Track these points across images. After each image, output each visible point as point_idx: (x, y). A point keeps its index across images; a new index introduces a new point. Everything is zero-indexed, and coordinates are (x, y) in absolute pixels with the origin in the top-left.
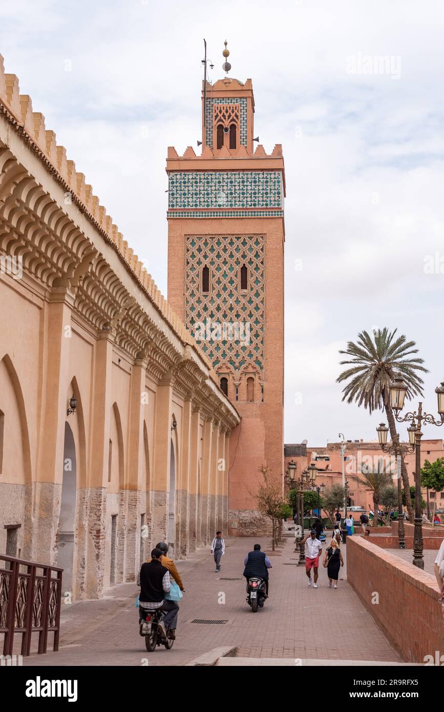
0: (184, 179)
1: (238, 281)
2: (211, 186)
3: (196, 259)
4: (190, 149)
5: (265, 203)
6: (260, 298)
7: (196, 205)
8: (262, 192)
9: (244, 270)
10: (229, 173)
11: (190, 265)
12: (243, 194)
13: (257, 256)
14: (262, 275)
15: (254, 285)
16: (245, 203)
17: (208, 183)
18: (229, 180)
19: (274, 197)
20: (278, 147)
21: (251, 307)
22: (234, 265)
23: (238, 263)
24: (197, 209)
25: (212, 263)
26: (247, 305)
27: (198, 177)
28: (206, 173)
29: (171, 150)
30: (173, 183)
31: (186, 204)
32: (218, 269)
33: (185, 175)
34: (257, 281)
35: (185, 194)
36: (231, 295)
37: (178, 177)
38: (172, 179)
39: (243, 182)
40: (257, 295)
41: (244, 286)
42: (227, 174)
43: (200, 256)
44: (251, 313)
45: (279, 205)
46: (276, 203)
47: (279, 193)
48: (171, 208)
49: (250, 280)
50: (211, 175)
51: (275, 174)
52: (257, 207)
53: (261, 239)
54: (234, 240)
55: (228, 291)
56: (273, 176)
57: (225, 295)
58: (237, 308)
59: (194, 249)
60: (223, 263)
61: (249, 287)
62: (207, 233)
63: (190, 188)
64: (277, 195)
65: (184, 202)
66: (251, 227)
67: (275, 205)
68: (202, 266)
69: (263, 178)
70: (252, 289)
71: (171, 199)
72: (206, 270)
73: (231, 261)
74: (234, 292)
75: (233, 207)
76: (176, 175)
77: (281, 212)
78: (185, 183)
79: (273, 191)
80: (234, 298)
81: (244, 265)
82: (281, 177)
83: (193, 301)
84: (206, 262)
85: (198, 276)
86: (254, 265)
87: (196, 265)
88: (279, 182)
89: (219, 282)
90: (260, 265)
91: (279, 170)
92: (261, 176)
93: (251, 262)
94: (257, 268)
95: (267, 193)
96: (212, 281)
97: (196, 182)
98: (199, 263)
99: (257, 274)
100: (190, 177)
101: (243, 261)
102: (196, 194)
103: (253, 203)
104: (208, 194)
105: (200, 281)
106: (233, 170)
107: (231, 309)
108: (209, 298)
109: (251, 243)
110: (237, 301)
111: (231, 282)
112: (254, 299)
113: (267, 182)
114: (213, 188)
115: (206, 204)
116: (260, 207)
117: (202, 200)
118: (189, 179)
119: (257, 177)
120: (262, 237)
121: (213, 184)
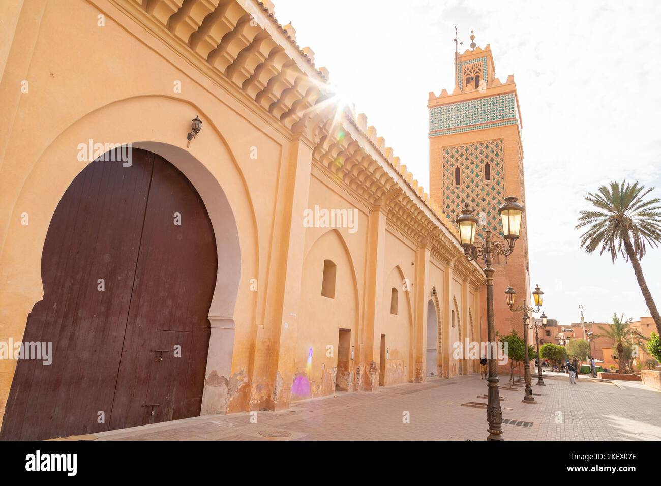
0: (440, 110)
1: (483, 175)
2: (460, 112)
3: (450, 163)
4: (444, 91)
5: (501, 117)
6: (501, 185)
7: (449, 126)
8: (499, 109)
9: (487, 166)
10: (473, 101)
11: (446, 168)
12: (484, 113)
13: (497, 155)
14: (502, 168)
15: (495, 176)
16: (486, 119)
17: (457, 110)
18: (473, 106)
19: (509, 111)
20: (511, 78)
21: (494, 193)
22: (479, 164)
23: (482, 162)
24: (450, 129)
25: (462, 164)
26: (491, 191)
27: (450, 108)
28: (456, 104)
29: (431, 94)
30: (432, 114)
31: (442, 126)
32: (467, 168)
33: (441, 108)
34: (498, 174)
35: (441, 120)
36: (477, 185)
37: (436, 110)
38: (432, 112)
39: (484, 105)
40: (498, 183)
41: (488, 177)
42: (472, 102)
43: (453, 160)
44: (494, 197)
45: (513, 116)
46: (511, 115)
47: (513, 108)
48: (431, 130)
49: (492, 173)
50: (460, 104)
51: (509, 95)
52: (496, 120)
53: (500, 142)
54: (479, 146)
55: (475, 183)
56: (507, 97)
57: (472, 186)
58: (483, 194)
59: (448, 157)
60: (471, 163)
61: (491, 178)
62: (458, 143)
63: (445, 116)
64: (511, 110)
65: (440, 125)
66: (492, 135)
67: (510, 117)
68: (455, 167)
69: (500, 100)
70: (494, 179)
71: (431, 125)
72: (458, 170)
73: (477, 161)
74: (480, 183)
75: (477, 123)
76: (435, 109)
77: (515, 121)
78: (441, 113)
79: (508, 108)
80: (480, 187)
81: (487, 162)
82: (514, 96)
83: (448, 192)
84: (457, 164)
85: (452, 174)
86: (495, 162)
87: (450, 167)
88: (512, 100)
89: (468, 177)
90: (500, 161)
91: (512, 92)
92: (498, 99)
93: (492, 160)
94: (497, 164)
95: (503, 110)
96: (462, 176)
97: (449, 111)
98: (453, 165)
99: (498, 168)
100: (445, 108)
101: (486, 160)
102: (449, 119)
103: (492, 118)
104: (458, 117)
105: (453, 178)
106: (476, 99)
107: (478, 195)
108: (460, 189)
109: (491, 146)
110: (483, 189)
111: (477, 176)
112: (496, 186)
113: (503, 102)
114: (462, 113)
115: (456, 124)
116: (498, 120)
117: (453, 122)
118: (443, 110)
119: (495, 100)
120: (501, 141)
121: (461, 110)
